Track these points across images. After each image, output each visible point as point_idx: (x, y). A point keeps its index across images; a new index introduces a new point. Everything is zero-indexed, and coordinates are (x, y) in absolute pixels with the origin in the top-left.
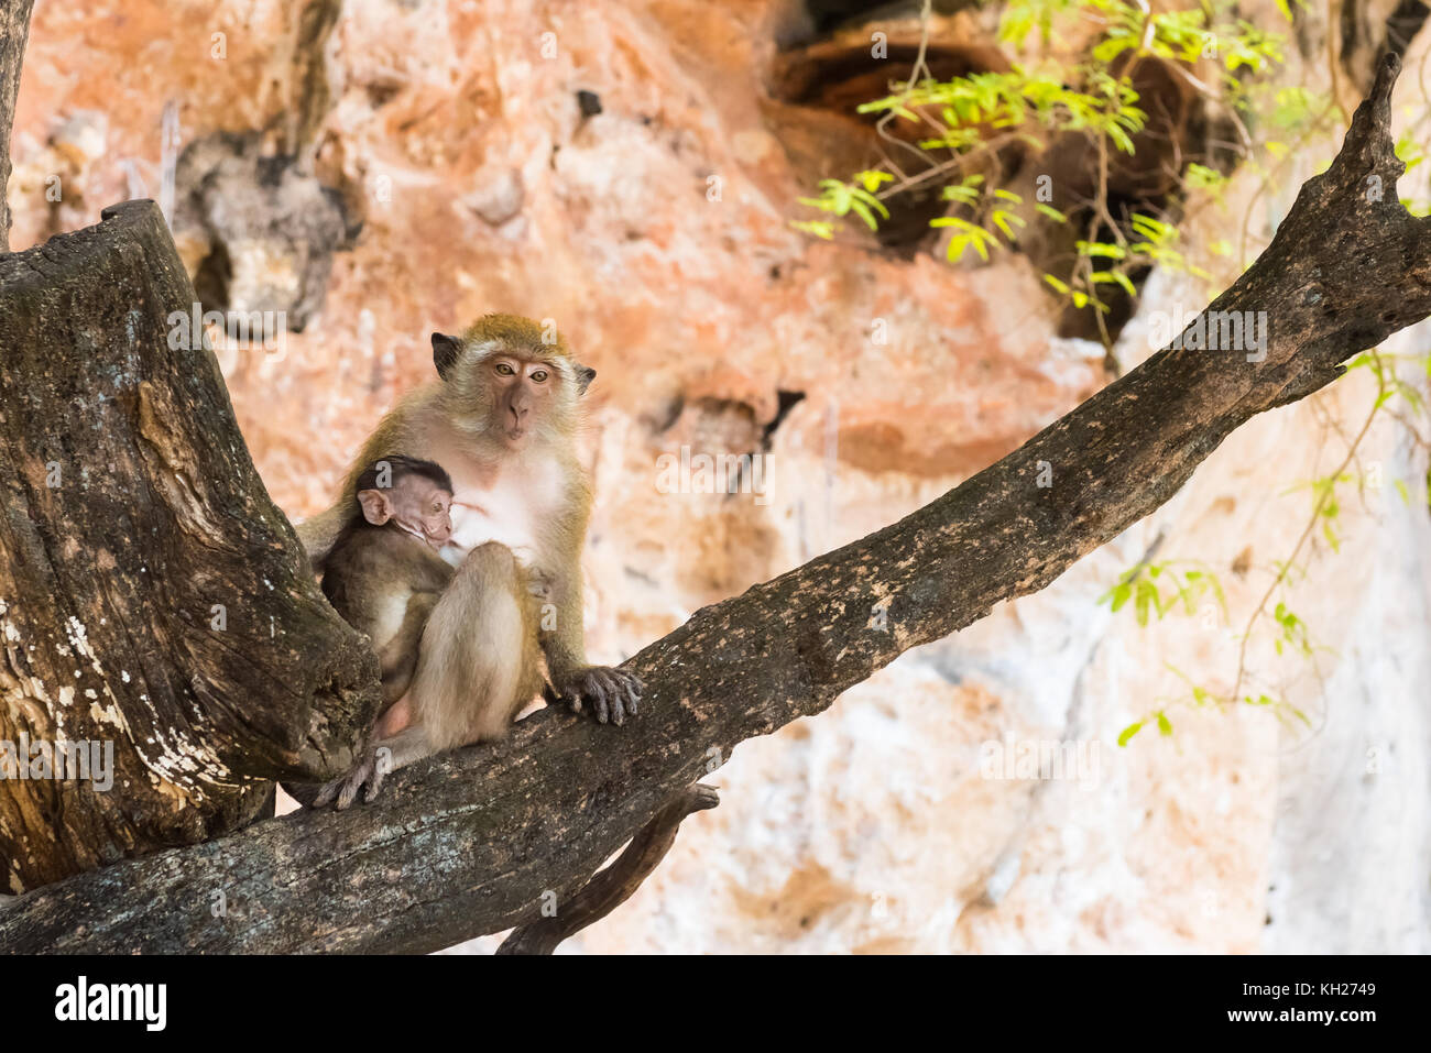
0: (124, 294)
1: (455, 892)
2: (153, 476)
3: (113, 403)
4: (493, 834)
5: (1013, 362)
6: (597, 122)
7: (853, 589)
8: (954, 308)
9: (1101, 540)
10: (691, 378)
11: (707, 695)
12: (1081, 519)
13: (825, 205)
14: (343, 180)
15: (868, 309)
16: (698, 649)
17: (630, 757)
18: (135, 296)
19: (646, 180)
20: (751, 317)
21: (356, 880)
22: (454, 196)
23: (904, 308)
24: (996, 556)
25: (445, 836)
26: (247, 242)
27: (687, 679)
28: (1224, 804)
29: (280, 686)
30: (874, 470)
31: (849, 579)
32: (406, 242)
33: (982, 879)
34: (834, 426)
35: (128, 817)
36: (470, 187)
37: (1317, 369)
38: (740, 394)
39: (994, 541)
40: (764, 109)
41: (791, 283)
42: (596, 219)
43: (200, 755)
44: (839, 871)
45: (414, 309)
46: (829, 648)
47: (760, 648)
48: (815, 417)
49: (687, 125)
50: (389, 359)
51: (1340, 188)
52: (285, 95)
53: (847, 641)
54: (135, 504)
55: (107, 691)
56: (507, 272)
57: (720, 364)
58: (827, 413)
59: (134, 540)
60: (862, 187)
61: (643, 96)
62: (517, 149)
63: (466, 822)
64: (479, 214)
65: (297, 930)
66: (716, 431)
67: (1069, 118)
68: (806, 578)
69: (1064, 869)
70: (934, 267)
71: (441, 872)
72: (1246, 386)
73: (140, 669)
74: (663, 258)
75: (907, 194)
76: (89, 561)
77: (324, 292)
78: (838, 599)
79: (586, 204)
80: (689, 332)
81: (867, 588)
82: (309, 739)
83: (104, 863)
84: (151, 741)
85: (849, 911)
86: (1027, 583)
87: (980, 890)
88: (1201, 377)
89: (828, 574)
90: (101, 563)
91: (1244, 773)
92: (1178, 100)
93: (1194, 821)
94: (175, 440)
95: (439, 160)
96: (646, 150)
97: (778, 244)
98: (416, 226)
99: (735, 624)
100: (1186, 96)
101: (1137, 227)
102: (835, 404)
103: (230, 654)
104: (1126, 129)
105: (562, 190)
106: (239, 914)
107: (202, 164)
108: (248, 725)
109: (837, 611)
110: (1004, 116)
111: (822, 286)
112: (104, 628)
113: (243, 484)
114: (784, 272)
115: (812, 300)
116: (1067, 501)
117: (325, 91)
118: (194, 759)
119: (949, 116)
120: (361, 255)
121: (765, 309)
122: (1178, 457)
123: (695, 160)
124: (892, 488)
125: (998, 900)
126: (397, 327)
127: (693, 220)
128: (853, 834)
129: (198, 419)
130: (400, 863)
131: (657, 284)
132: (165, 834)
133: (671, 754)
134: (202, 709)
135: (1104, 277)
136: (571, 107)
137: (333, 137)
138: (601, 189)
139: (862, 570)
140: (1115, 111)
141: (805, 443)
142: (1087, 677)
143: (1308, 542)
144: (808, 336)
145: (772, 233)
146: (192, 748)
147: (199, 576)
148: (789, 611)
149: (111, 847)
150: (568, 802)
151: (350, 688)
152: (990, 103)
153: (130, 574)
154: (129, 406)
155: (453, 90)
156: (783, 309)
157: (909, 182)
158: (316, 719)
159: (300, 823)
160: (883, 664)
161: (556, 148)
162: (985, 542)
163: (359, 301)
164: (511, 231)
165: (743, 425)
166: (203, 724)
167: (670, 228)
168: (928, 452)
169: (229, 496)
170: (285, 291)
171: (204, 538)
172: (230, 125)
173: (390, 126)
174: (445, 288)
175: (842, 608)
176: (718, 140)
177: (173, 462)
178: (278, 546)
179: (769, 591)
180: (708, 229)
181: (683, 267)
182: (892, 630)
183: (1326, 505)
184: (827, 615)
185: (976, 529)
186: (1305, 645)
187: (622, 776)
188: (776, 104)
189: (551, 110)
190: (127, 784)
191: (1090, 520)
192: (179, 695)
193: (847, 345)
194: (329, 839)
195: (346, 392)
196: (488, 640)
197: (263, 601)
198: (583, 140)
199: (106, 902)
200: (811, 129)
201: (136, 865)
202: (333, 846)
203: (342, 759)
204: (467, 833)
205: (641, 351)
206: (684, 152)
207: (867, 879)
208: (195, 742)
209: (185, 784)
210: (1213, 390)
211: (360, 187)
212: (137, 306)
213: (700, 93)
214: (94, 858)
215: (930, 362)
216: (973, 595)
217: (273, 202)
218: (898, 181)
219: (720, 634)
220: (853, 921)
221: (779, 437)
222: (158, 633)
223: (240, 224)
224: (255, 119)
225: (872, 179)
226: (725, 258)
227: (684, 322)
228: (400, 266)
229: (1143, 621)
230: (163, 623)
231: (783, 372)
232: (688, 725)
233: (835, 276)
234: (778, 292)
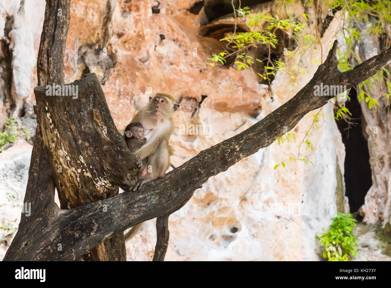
0: (90, 92)
1: (155, 208)
2: (96, 127)
3: (88, 113)
4: (162, 196)
5: (249, 89)
6: (164, 41)
7: (232, 147)
8: (237, 78)
9: (280, 136)
10: (184, 93)
11: (203, 168)
12: (276, 132)
13: (213, 59)
14: (112, 53)
15: (220, 79)
16: (201, 159)
17: (189, 180)
18: (92, 92)
19: (174, 53)
20: (196, 80)
21: (136, 206)
22: (135, 56)
23: (227, 78)
24: (260, 140)
25: (153, 197)
26: (93, 66)
27: (199, 165)
28: (293, 178)
29: (122, 168)
30: (221, 111)
31: (231, 145)
32: (125, 66)
33: (244, 194)
34: (213, 102)
35: (91, 194)
36: (138, 54)
37: (322, 102)
38: (194, 96)
39: (259, 137)
40: (198, 37)
41: (204, 73)
42: (164, 61)
43: (106, 182)
44: (215, 193)
45: (127, 80)
46: (227, 159)
47: (214, 158)
48: (209, 101)
49: (182, 41)
50: (122, 90)
51: (326, 67)
52: (100, 36)
53: (231, 157)
54: (93, 133)
55: (87, 170)
56: (146, 72)
57: (190, 90)
58: (212, 100)
59: (92, 140)
60: (220, 56)
61: (173, 35)
62: (148, 46)
63: (157, 194)
64: (140, 60)
65: (125, 216)
66: (189, 104)
67: (262, 41)
68: (222, 145)
69: (261, 192)
70: (233, 70)
71: (152, 204)
72: (308, 106)
73: (94, 165)
74: (178, 69)
75: (230, 57)
76: (84, 144)
77: (109, 76)
78: (229, 149)
79: (162, 58)
80: (183, 84)
81: (234, 147)
82: (127, 179)
83: (87, 203)
84: (96, 179)
85: (217, 201)
86: (266, 145)
87: (244, 197)
88: (299, 104)
89: (227, 144)
90: (86, 145)
91: (297, 172)
92: (283, 35)
93: (287, 182)
94: (100, 120)
95: (132, 49)
96: (174, 47)
97: (201, 65)
98: (127, 62)
99: (209, 154)
100: (284, 34)
101: (276, 63)
102: (213, 98)
103: (111, 162)
104: (274, 43)
105: (157, 55)
106: (114, 213)
107: (83, 50)
108: (115, 176)
109: (228, 151)
110: (249, 41)
111: (210, 74)
112: (87, 158)
113: (113, 129)
114: (203, 71)
115: (208, 76)
116: (273, 129)
117: (108, 35)
118: (104, 183)
119: (238, 41)
120: (116, 69)
121: (199, 79)
122: (295, 120)
123: (184, 48)
124: (225, 115)
125: (248, 199)
126: (123, 83)
127: (184, 61)
128: (218, 186)
129: (104, 116)
130: (144, 202)
131: (177, 74)
132: (98, 197)
133: (197, 180)
134: (106, 173)
135: (270, 73)
136: (158, 38)
137: (110, 45)
138: (165, 55)
139: (233, 143)
140: (272, 40)
141: (207, 106)
142: (265, 153)
143: (312, 127)
144: (208, 84)
145: (200, 63)
146: (104, 181)
147: (105, 147)
148: (219, 151)
149: (88, 200)
150: (177, 190)
151: (135, 168)
152: (246, 39)
153: (92, 147)
154: (91, 114)
155: (134, 35)
156: (203, 78)
157: (230, 55)
158: (129, 175)
159: (125, 195)
160: (238, 161)
161: (156, 46)
162: (257, 137)
163: (116, 78)
164: (147, 63)
165: (195, 102)
166: (106, 176)
167: (179, 62)
168: (232, 108)
169: (111, 131)
170: (101, 76)
171: (106, 139)
172: (89, 42)
173: (122, 42)
174: (133, 75)
175: (230, 151)
176: (189, 44)
177: (100, 125)
178: (120, 141)
179: (215, 147)
180: (187, 62)
181: (182, 70)
182: (239, 155)
183: (316, 120)
184: (227, 152)
185: (256, 135)
186: (312, 148)
187: (187, 184)
188: (200, 36)
189: (154, 38)
190: (91, 188)
191: (278, 132)
192: (102, 171)
193: (215, 86)
194: (130, 198)
195: (113, 97)
196: (163, 158)
197: (118, 152)
198: (161, 44)
199: (87, 211)
200: (207, 41)
201: (93, 203)
202: (131, 199)
203: (133, 182)
204: (157, 196)
205: (173, 88)
206: (182, 47)
207: (221, 195)
208: (105, 179)
209: (103, 188)
210: (302, 107)
211: (116, 55)
212: (92, 94)
213: (185, 35)
214: (85, 202)
215: (233, 89)
216: (255, 148)
217: (98, 58)
218: (228, 55)
219: (205, 156)
220: (218, 204)
221: (202, 105)
222: (97, 158)
223: (91, 63)
224: (94, 41)
225: (222, 54)
226: (191, 68)
227: (182, 82)
228: (124, 71)
229: (279, 144)
230: (98, 156)
231: (203, 91)
232: (200, 174)
233: (213, 72)
234: (201, 75)
